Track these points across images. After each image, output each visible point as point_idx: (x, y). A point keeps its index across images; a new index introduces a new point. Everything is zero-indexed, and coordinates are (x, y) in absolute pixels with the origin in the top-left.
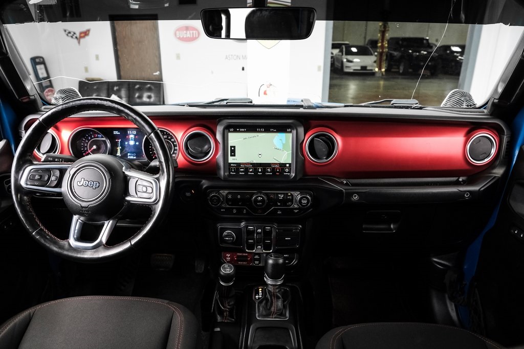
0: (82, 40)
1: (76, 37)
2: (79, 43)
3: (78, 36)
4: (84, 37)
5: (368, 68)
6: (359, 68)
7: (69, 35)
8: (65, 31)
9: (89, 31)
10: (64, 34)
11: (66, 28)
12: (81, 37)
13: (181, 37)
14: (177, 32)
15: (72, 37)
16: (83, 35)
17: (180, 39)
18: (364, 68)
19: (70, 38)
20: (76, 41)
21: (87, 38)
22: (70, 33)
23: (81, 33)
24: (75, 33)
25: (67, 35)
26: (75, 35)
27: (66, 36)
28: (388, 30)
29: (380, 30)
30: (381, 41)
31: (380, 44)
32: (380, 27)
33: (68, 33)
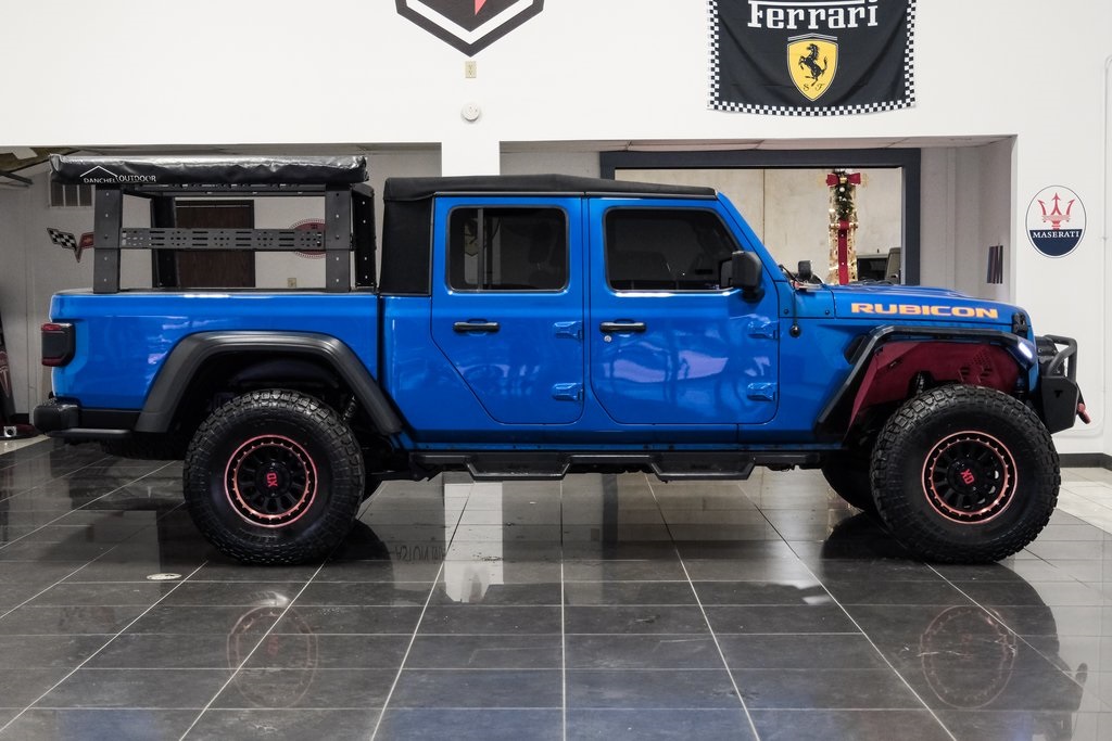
0: (86, 252)
1: (74, 245)
2: (78, 257)
3: (78, 241)
4: (90, 245)
7: (58, 240)
8: (51, 232)
10: (48, 238)
12: (84, 245)
15: (64, 244)
16: (88, 240)
19: (60, 247)
20: (71, 253)
22: (61, 236)
23: (85, 237)
24: (71, 237)
25: (55, 240)
26: (72, 241)
27: (51, 241)
28: (855, 227)
29: (831, 228)
30: (836, 257)
31: (837, 267)
32: (832, 219)
33: (58, 237)
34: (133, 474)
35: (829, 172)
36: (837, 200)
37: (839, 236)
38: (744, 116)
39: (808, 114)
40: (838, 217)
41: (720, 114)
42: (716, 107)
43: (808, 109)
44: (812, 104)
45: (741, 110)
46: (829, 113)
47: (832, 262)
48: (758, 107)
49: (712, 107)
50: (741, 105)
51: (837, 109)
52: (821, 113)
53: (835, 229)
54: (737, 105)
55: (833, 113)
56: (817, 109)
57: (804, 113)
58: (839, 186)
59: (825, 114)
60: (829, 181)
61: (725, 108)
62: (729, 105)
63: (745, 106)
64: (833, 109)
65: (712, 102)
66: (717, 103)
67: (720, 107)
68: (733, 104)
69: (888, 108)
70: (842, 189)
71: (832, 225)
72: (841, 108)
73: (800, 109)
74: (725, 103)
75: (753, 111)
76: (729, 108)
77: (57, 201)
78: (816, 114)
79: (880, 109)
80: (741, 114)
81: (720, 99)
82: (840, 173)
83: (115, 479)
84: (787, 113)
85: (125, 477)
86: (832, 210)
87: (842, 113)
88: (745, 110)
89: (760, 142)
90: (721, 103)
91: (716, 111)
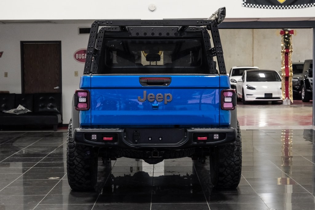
5: (273, 96)
6: (263, 96)
13: (80, 58)
14: (77, 54)
17: (78, 60)
18: (268, 95)
28: (292, 51)
29: (282, 52)
30: (284, 63)
31: (284, 67)
32: (282, 48)
34: (23, 146)
35: (281, 30)
36: (284, 41)
37: (285, 55)
38: (256, 9)
39: (280, 8)
40: (285, 47)
41: (246, 8)
42: (245, 6)
43: (280, 6)
44: (281, 5)
45: (254, 7)
46: (288, 8)
47: (282, 65)
48: (261, 6)
49: (244, 5)
50: (254, 5)
51: (291, 6)
52: (285, 8)
53: (283, 52)
54: (253, 5)
55: (289, 8)
56: (283, 6)
57: (278, 8)
58: (285, 35)
59: (286, 8)
60: (281, 33)
61: (248, 6)
62: (250, 5)
63: (256, 5)
64: (289, 6)
65: (244, 4)
66: (245, 4)
67: (247, 6)
68: (251, 5)
69: (310, 6)
70: (286, 36)
71: (283, 51)
72: (292, 6)
73: (277, 6)
74: (248, 4)
75: (259, 7)
76: (250, 6)
78: (283, 8)
79: (307, 6)
80: (254, 9)
81: (246, 3)
82: (285, 30)
83: (17, 147)
84: (272, 8)
85: (21, 147)
86: (282, 45)
87: (292, 8)
88: (256, 7)
89: (258, 19)
90: (247, 4)
91: (245, 8)
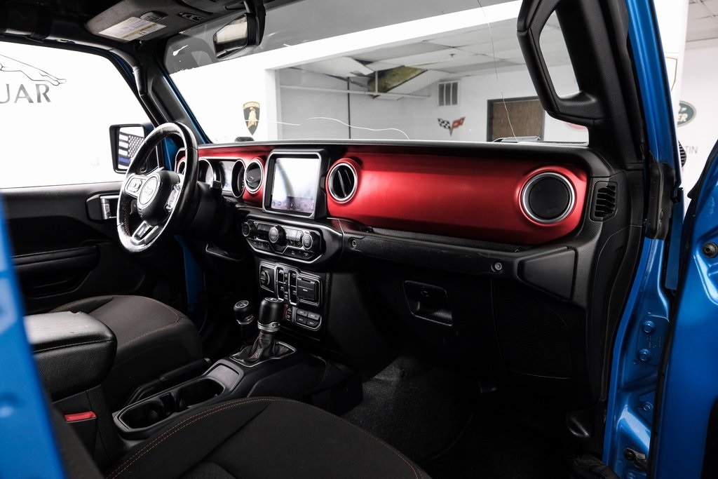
0: (455, 130)
1: (449, 127)
2: (451, 133)
3: (451, 126)
4: (457, 126)
7: (443, 124)
8: (439, 120)
9: (463, 119)
10: (437, 123)
11: (440, 117)
12: (454, 127)
15: (445, 127)
16: (456, 124)
19: (443, 128)
20: (448, 131)
21: (460, 127)
22: (443, 122)
23: (454, 122)
24: (448, 123)
25: (441, 125)
26: (448, 125)
33: (442, 123)
77: (441, 103)
